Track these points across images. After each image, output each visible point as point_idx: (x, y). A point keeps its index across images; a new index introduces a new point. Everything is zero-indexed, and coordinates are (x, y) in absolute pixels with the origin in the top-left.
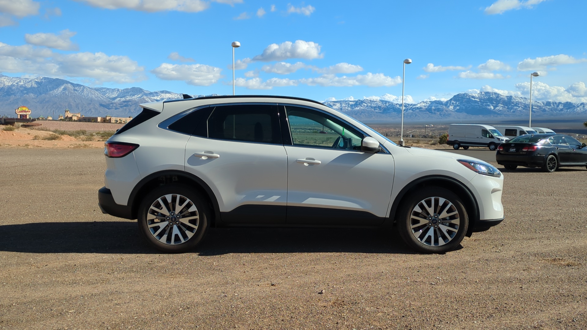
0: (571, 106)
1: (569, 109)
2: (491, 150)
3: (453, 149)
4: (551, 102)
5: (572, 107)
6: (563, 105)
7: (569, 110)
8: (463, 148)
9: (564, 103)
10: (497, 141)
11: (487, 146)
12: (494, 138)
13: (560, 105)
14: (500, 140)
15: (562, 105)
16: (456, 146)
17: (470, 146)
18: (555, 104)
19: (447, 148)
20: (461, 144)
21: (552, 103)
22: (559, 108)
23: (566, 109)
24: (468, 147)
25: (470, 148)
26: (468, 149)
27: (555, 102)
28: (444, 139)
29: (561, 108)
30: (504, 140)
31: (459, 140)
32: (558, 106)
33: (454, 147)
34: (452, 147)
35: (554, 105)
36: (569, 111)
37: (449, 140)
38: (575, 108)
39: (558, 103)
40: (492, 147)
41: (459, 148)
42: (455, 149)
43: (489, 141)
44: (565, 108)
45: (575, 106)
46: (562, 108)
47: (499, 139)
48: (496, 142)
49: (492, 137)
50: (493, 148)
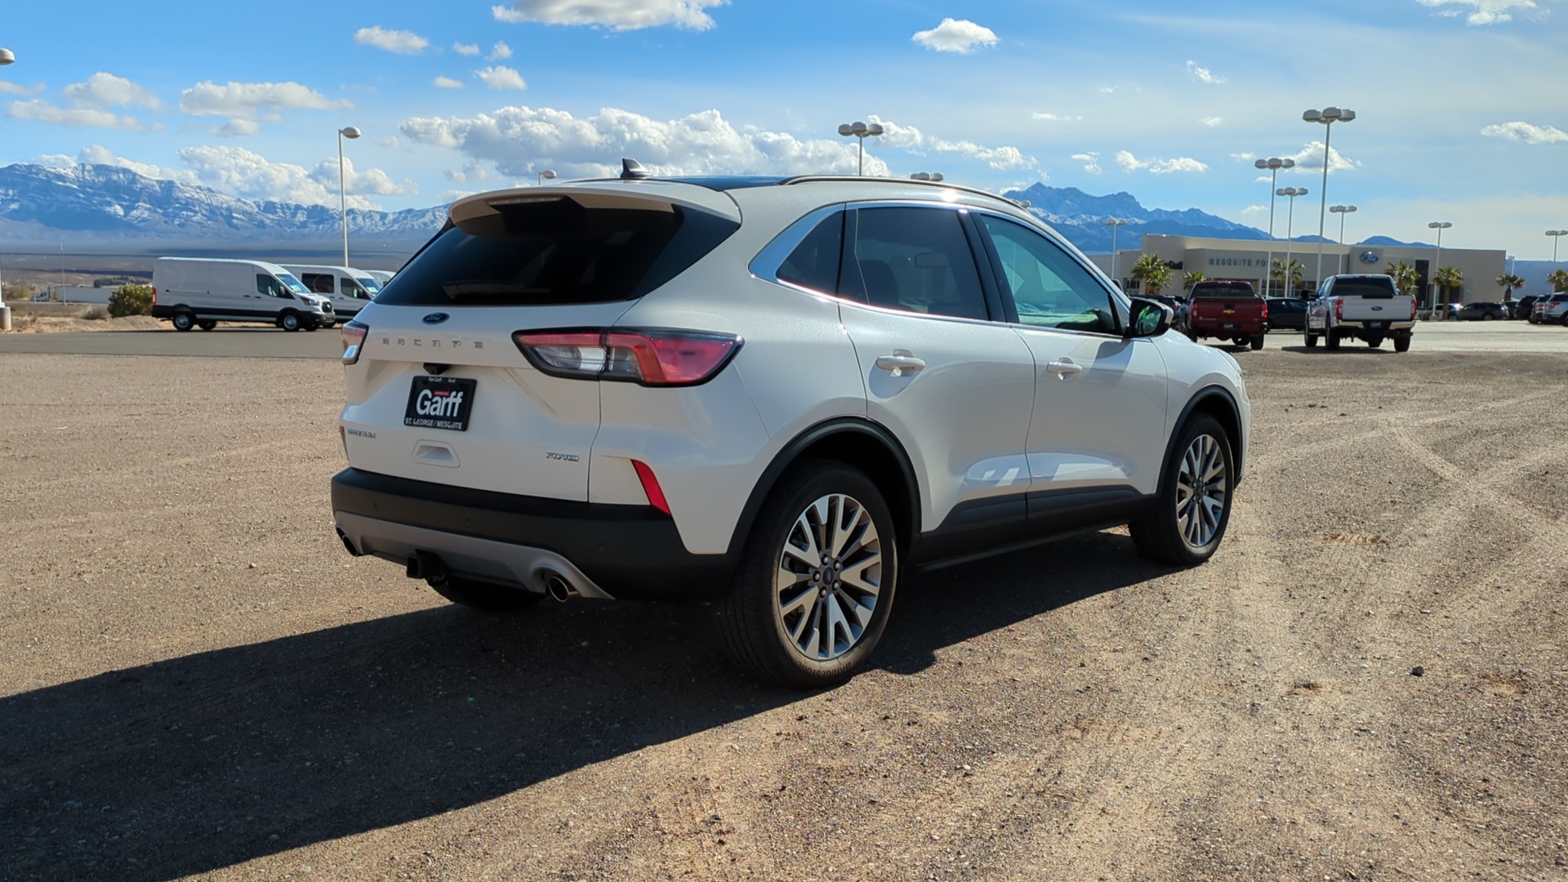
0: (325, 217)
1: (322, 223)
2: (287, 330)
3: (174, 328)
4: (276, 203)
5: (328, 220)
6: (305, 213)
7: (321, 227)
8: (200, 326)
9: (308, 208)
10: (302, 307)
11: (274, 319)
12: (293, 298)
13: (300, 211)
14: (309, 304)
15: (303, 214)
16: (182, 321)
17: (220, 320)
18: (286, 210)
19: (141, 329)
20: (199, 316)
21: (279, 206)
22: (297, 219)
23: (315, 223)
24: (214, 323)
25: (220, 325)
26: (214, 329)
27: (287, 204)
28: (127, 301)
29: (302, 219)
30: (321, 304)
31: (192, 305)
32: (294, 215)
33: (177, 322)
34: (168, 325)
35: (284, 213)
36: (323, 227)
37: (158, 304)
38: (334, 222)
39: (293, 207)
40: (290, 322)
41: (192, 326)
42: (180, 330)
43: (280, 305)
44: (311, 220)
45: (335, 218)
46: (305, 219)
47: (306, 300)
48: (299, 309)
49: (288, 295)
50: (292, 326)
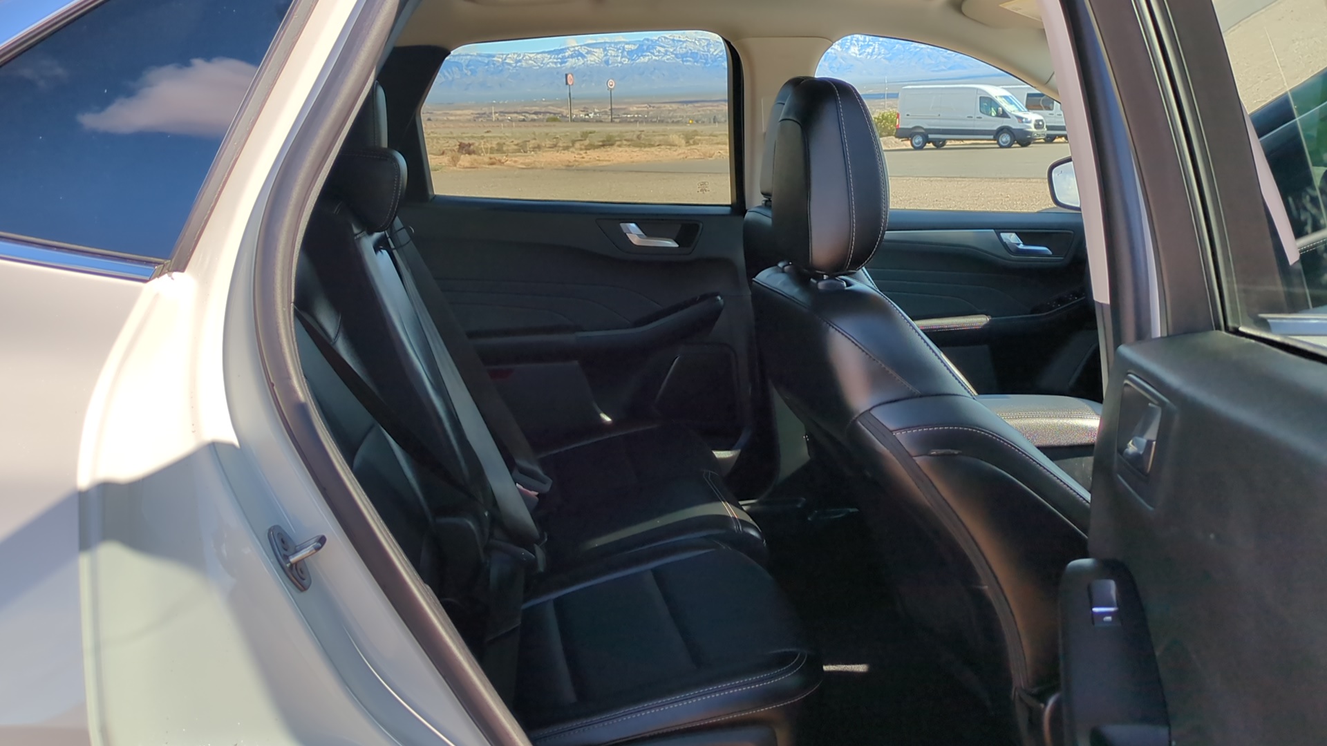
2: (1001, 147)
3: (911, 147)
8: (934, 145)
10: (1015, 125)
11: (992, 137)
12: (1009, 118)
14: (1022, 122)
16: (917, 141)
17: (950, 139)
19: (891, 148)
20: (931, 136)
24: (944, 141)
25: (948, 143)
26: (945, 147)
28: (884, 124)
30: (1033, 122)
31: (926, 127)
33: (913, 142)
34: (907, 144)
37: (900, 127)
40: (1004, 140)
41: (925, 145)
42: (916, 148)
43: (996, 124)
47: (1020, 118)
48: (1014, 127)
49: (1004, 115)
50: (1006, 142)
